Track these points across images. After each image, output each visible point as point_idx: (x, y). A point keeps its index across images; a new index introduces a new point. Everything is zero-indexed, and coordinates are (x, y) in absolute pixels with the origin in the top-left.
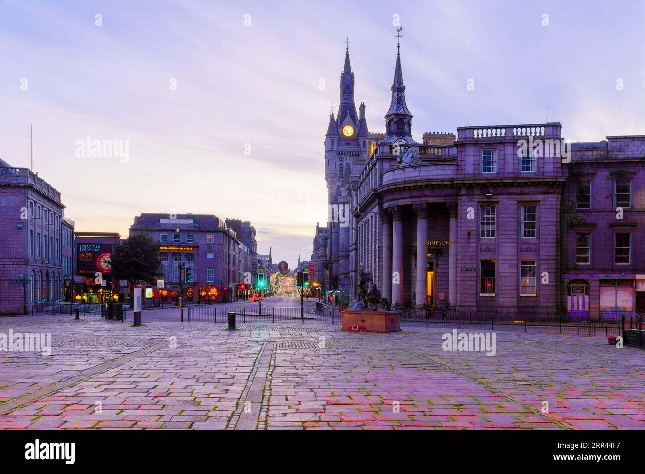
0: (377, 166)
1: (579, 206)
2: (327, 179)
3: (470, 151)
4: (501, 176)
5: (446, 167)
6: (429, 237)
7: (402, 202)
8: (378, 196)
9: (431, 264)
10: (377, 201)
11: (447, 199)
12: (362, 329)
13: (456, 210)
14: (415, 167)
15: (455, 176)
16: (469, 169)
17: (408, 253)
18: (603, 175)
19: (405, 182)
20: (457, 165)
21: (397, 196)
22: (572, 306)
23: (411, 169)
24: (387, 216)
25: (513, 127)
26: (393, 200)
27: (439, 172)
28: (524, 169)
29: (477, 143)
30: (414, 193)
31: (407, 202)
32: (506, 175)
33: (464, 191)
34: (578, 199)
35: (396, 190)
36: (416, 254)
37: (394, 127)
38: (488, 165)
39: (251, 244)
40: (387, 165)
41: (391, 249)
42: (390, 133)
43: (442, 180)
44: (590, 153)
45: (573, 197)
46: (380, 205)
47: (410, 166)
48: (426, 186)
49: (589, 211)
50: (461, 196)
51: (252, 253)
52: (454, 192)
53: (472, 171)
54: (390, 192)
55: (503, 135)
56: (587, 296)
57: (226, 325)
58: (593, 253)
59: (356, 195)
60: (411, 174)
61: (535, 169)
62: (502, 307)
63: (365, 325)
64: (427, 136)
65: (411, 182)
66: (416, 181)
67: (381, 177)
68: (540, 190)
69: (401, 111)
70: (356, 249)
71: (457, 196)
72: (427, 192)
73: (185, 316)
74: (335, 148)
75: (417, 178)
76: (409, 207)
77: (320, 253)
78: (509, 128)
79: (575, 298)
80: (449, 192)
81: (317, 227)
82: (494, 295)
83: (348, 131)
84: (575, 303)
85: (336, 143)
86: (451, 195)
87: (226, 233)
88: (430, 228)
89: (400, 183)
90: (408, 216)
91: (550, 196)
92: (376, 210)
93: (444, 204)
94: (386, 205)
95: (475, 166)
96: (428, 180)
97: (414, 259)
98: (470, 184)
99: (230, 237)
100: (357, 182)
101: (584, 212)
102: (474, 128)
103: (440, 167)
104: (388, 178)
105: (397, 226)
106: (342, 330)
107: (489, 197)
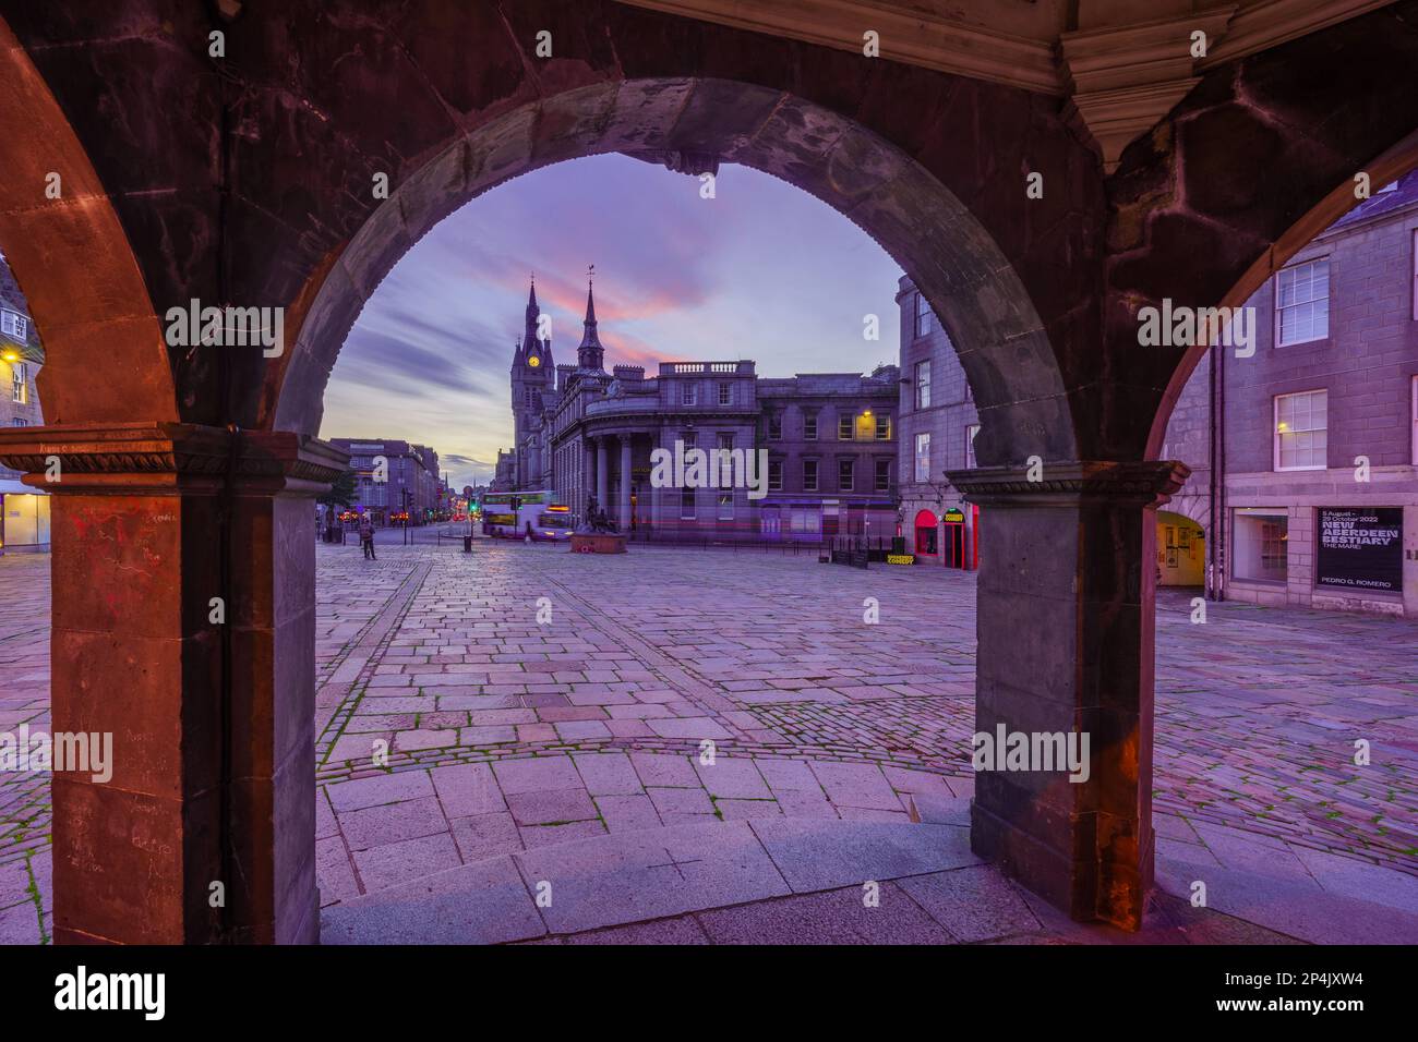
0: (580, 396)
1: (772, 437)
2: (513, 407)
3: (672, 385)
4: (700, 408)
5: (649, 399)
6: (633, 465)
7: (607, 432)
8: (582, 425)
9: (634, 490)
10: (580, 430)
11: (650, 430)
12: (592, 551)
13: (659, 439)
14: (619, 399)
15: (657, 408)
16: (671, 402)
17: (613, 479)
18: (793, 409)
19: (610, 413)
20: (660, 397)
21: (601, 426)
22: (766, 529)
23: (616, 401)
24: (591, 445)
25: (711, 363)
26: (598, 429)
27: (642, 404)
28: (721, 402)
29: (679, 377)
30: (619, 423)
31: (613, 431)
32: (705, 408)
33: (666, 422)
34: (771, 431)
35: (599, 420)
36: (619, 481)
37: (587, 360)
38: (689, 397)
39: (435, 469)
40: (590, 396)
41: (595, 475)
42: (583, 365)
43: (646, 411)
44: (781, 389)
45: (766, 429)
46: (584, 433)
47: (615, 398)
48: (631, 417)
49: (781, 442)
50: (663, 426)
51: (436, 477)
52: (657, 423)
53: (673, 403)
54: (595, 421)
55: (702, 370)
56: (779, 520)
57: (463, 548)
58: (785, 480)
59: (552, 424)
60: (616, 405)
61: (731, 403)
62: (702, 530)
63: (595, 547)
64: (617, 369)
65: (616, 413)
66: (620, 412)
67: (584, 407)
68: (737, 421)
69: (594, 345)
70: (552, 475)
71: (658, 426)
72: (631, 423)
73: (409, 539)
74: (522, 377)
75: (623, 409)
76: (614, 436)
77: (504, 478)
78: (708, 365)
79: (768, 522)
80: (652, 422)
81: (500, 453)
82: (694, 518)
83: (534, 362)
84: (768, 525)
85: (522, 373)
86: (654, 426)
87: (416, 459)
88: (634, 457)
89: (605, 414)
90: (612, 444)
91: (746, 428)
92: (580, 438)
93: (648, 434)
94: (590, 434)
95: (678, 399)
96: (633, 412)
97: (616, 485)
98: (672, 416)
99: (418, 462)
100: (553, 412)
101: (776, 442)
102: (676, 363)
103: (644, 399)
104: (592, 409)
105: (601, 453)
106: (572, 551)
107: (690, 428)
